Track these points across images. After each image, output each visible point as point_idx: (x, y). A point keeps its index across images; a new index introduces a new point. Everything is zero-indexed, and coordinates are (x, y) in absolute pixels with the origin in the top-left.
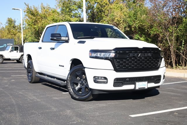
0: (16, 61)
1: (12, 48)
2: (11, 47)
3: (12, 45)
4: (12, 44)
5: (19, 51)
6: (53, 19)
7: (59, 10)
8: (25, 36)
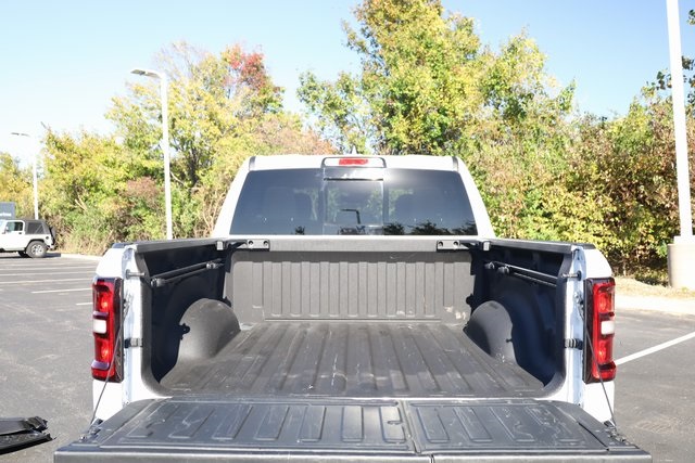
0: (17, 254)
1: (8, 225)
2: (6, 222)
3: (7, 218)
4: (10, 215)
5: (23, 232)
6: (106, 162)
7: (120, 141)
8: (43, 194)
